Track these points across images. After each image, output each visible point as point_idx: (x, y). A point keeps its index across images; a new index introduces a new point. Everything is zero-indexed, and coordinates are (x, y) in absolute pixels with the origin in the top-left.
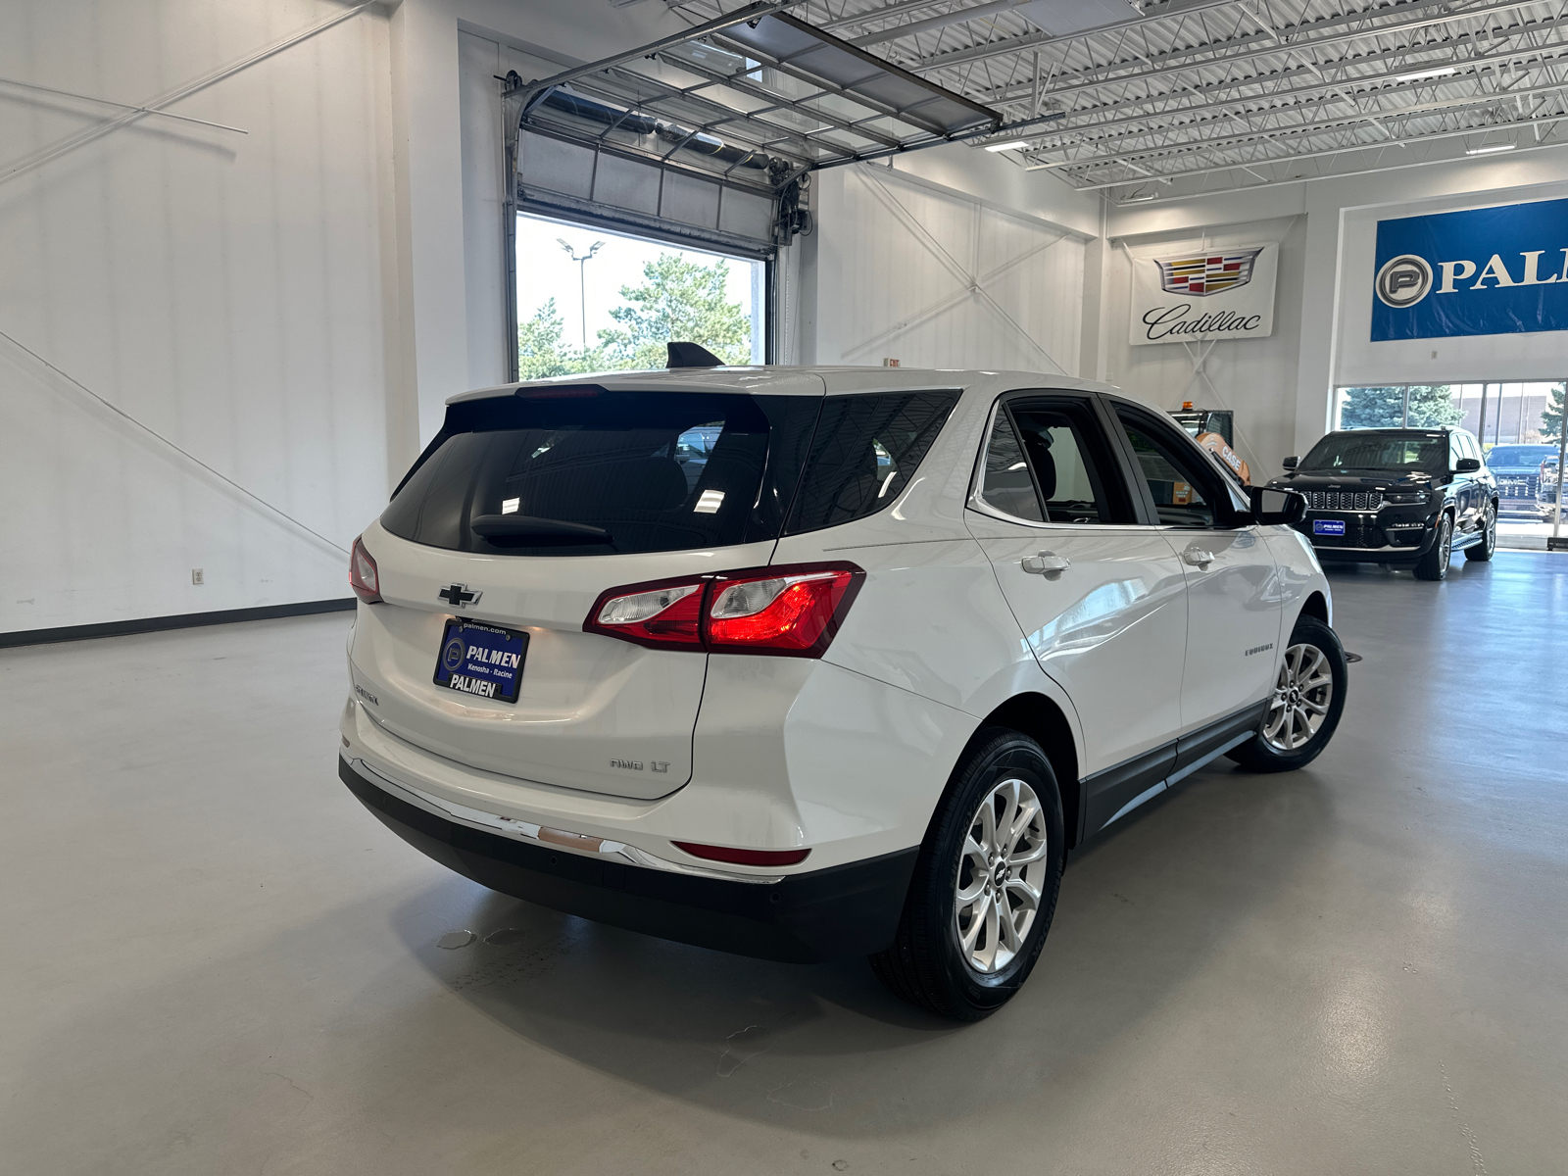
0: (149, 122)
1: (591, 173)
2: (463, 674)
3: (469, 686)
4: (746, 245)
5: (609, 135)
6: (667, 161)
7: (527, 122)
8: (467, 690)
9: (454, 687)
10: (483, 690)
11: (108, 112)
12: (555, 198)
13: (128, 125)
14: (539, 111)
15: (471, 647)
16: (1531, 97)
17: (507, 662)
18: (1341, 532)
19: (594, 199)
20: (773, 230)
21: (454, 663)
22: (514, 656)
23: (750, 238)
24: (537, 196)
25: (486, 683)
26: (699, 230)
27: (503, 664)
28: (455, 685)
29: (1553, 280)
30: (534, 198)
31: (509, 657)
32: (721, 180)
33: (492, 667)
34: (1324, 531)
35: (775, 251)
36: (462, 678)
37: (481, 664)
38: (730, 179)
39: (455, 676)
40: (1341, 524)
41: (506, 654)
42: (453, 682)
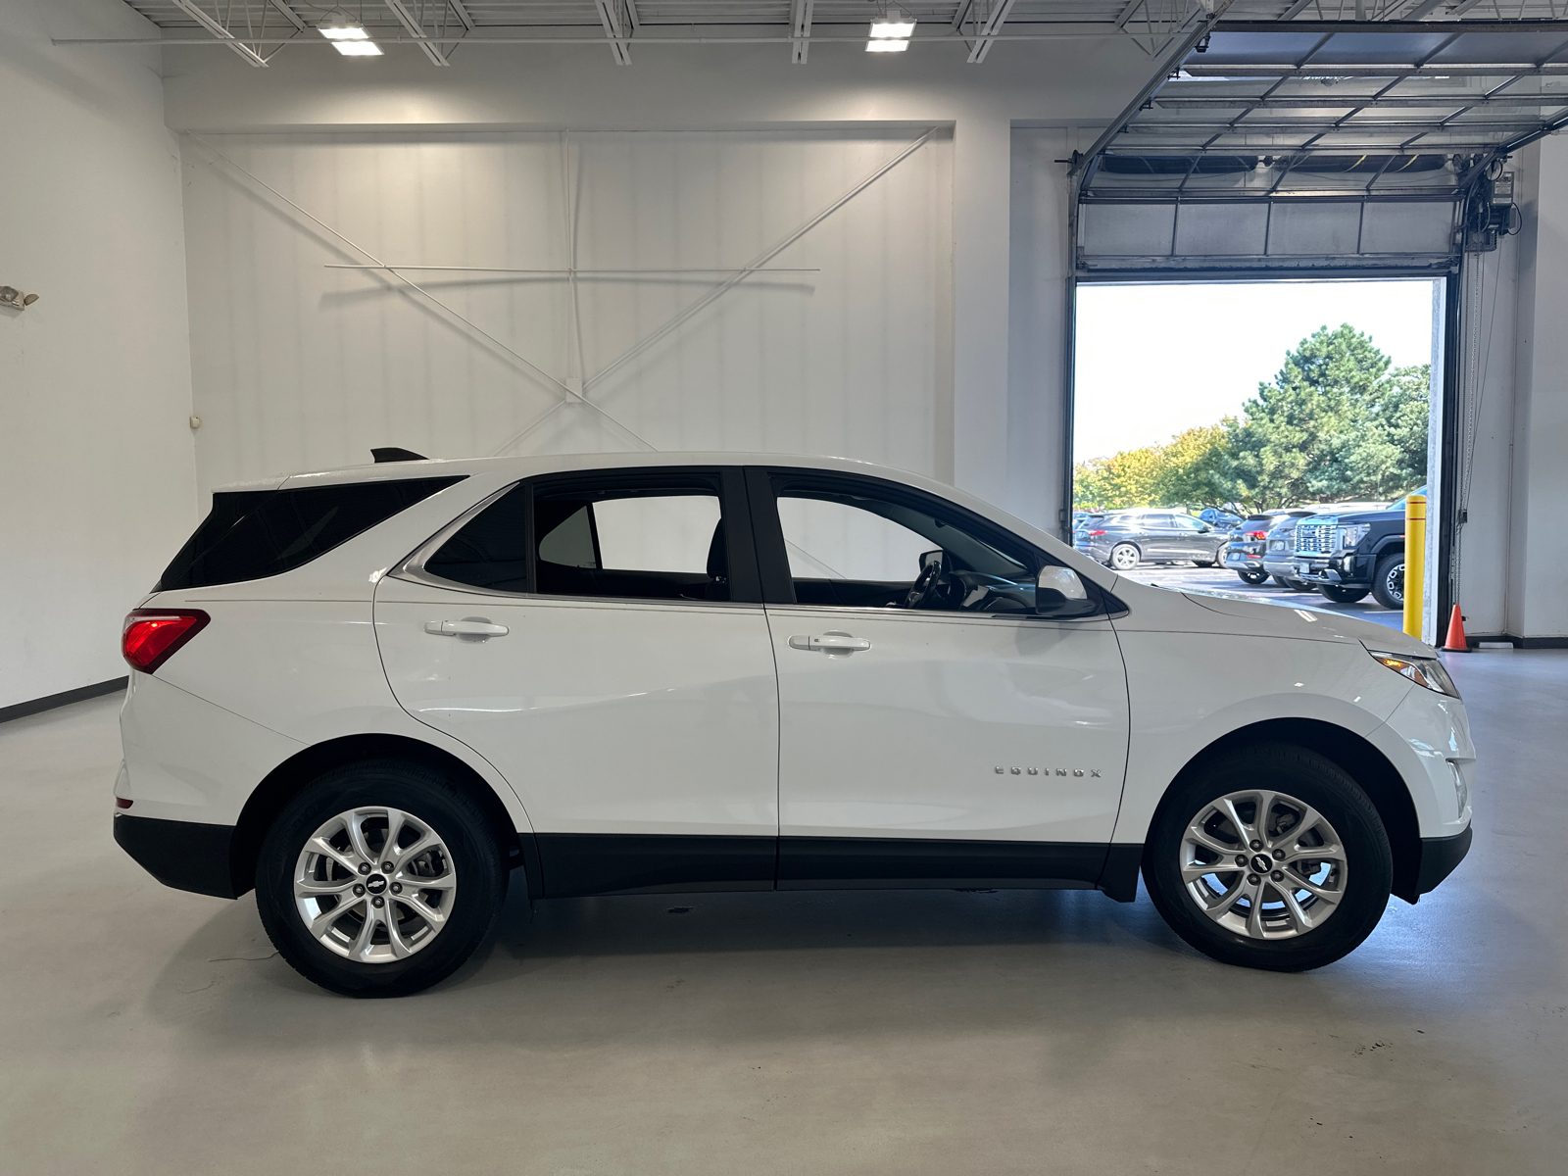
0: (753, 278)
1: (1172, 227)
4: (1406, 263)
5: (1187, 185)
6: (1274, 194)
7: (1084, 195)
11: (723, 277)
12: (1124, 263)
13: (737, 284)
14: (1100, 180)
19: (1177, 253)
20: (1455, 237)
23: (1411, 254)
24: (1101, 265)
26: (1327, 259)
30: (1099, 267)
32: (1363, 196)
35: (1460, 261)
38: (1374, 193)
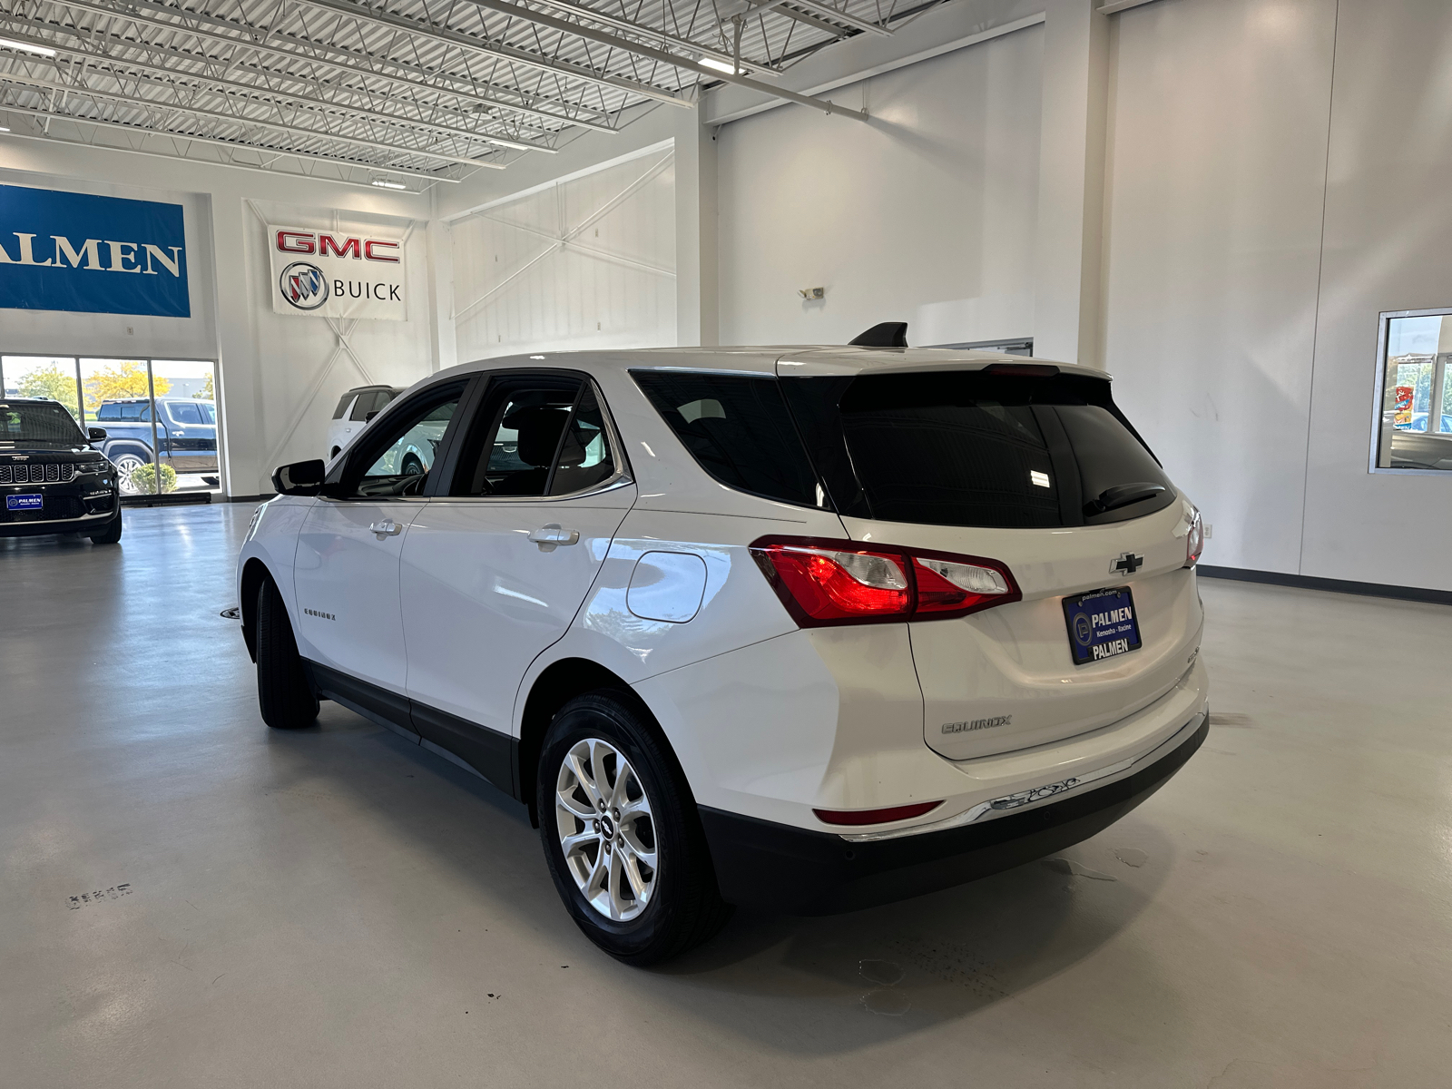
2: (1100, 643)
3: (1108, 651)
8: (1108, 654)
9: (1098, 659)
10: (1120, 649)
15: (1093, 617)
16: (66, 92)
17: (1123, 617)
18: (40, 505)
21: (1086, 638)
22: (1126, 609)
25: (1119, 642)
27: (1122, 620)
28: (1098, 655)
29: (48, 263)
31: (1123, 612)
33: (1114, 626)
34: (19, 506)
36: (1101, 646)
37: (1107, 628)
39: (1095, 648)
40: (39, 497)
41: (1120, 610)
42: (1095, 653)
